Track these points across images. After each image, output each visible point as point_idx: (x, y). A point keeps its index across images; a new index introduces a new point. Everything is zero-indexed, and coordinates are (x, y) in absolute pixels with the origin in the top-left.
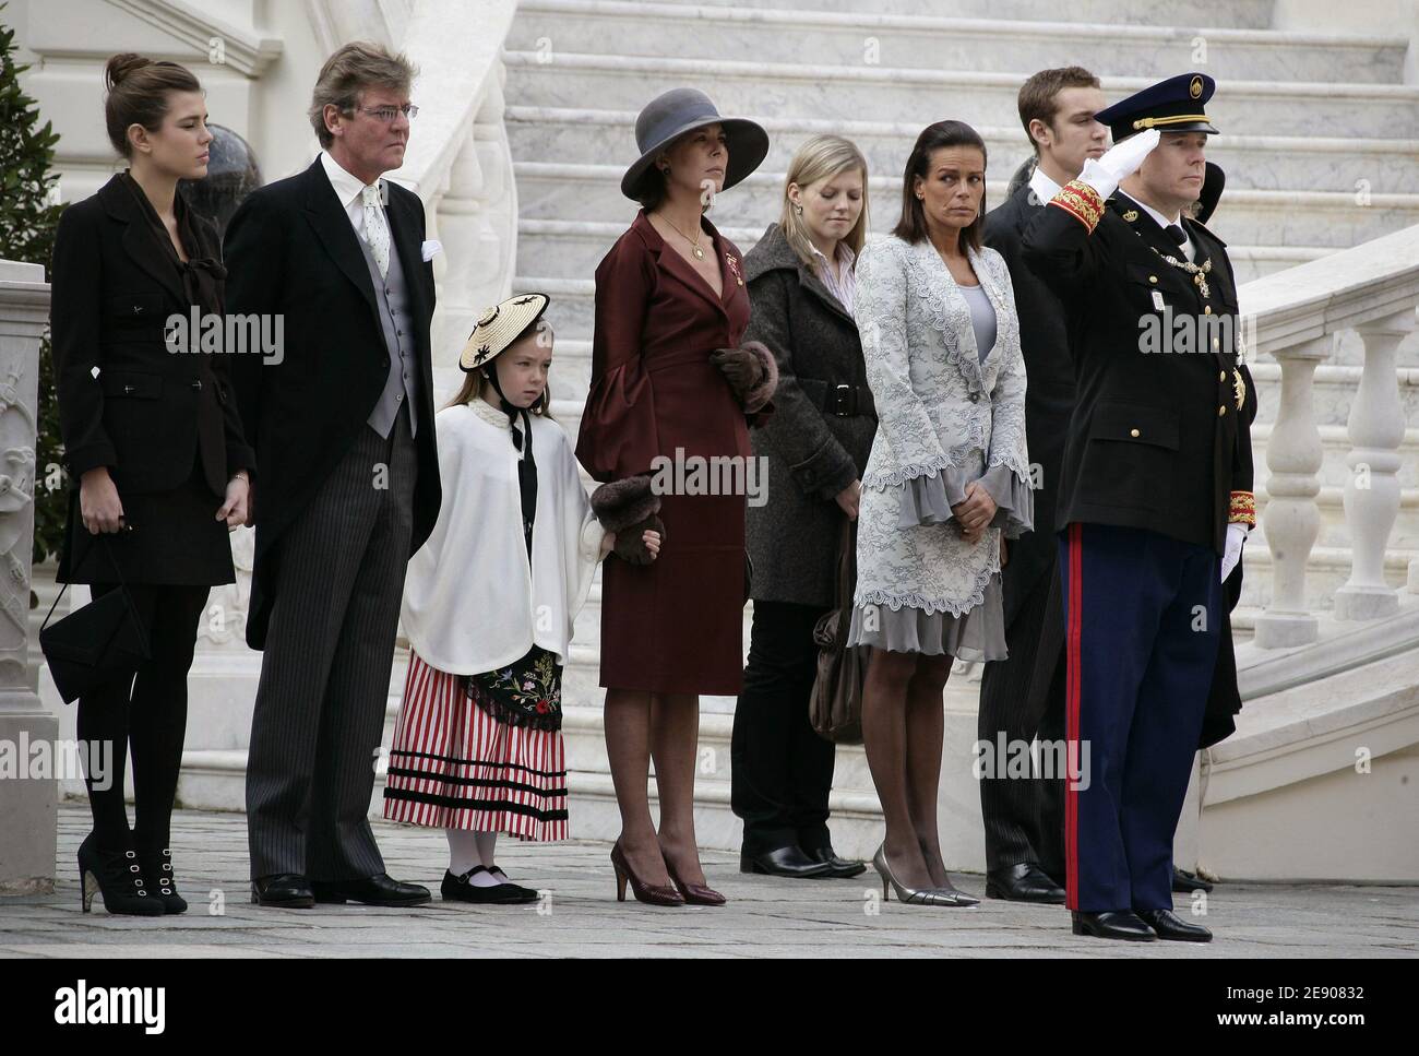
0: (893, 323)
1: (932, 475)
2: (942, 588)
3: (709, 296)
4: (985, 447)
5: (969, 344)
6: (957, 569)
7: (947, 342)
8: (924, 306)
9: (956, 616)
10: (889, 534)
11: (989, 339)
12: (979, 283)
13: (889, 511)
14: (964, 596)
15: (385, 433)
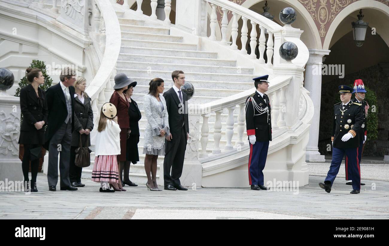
0: (149, 107)
1: (157, 128)
2: (157, 146)
3: (124, 102)
4: (163, 124)
5: (160, 110)
6: (159, 143)
7: (157, 109)
8: (153, 104)
9: (159, 149)
10: (149, 138)
11: (163, 109)
12: (161, 101)
13: (149, 134)
14: (160, 146)
15: (67, 123)
